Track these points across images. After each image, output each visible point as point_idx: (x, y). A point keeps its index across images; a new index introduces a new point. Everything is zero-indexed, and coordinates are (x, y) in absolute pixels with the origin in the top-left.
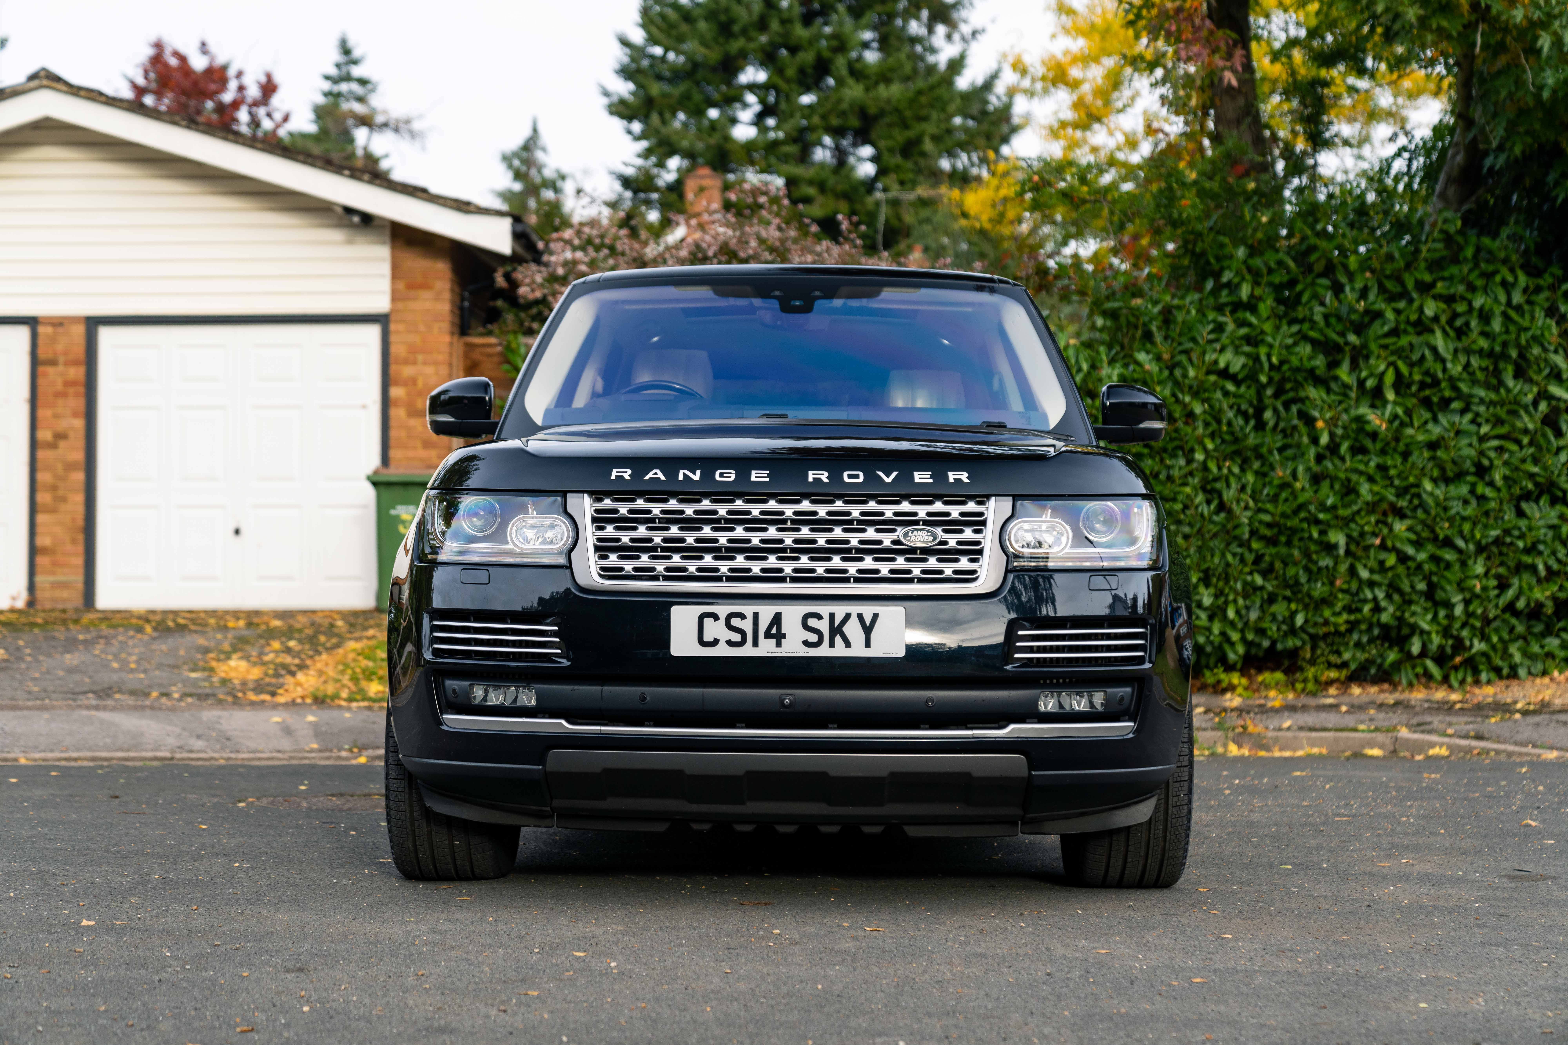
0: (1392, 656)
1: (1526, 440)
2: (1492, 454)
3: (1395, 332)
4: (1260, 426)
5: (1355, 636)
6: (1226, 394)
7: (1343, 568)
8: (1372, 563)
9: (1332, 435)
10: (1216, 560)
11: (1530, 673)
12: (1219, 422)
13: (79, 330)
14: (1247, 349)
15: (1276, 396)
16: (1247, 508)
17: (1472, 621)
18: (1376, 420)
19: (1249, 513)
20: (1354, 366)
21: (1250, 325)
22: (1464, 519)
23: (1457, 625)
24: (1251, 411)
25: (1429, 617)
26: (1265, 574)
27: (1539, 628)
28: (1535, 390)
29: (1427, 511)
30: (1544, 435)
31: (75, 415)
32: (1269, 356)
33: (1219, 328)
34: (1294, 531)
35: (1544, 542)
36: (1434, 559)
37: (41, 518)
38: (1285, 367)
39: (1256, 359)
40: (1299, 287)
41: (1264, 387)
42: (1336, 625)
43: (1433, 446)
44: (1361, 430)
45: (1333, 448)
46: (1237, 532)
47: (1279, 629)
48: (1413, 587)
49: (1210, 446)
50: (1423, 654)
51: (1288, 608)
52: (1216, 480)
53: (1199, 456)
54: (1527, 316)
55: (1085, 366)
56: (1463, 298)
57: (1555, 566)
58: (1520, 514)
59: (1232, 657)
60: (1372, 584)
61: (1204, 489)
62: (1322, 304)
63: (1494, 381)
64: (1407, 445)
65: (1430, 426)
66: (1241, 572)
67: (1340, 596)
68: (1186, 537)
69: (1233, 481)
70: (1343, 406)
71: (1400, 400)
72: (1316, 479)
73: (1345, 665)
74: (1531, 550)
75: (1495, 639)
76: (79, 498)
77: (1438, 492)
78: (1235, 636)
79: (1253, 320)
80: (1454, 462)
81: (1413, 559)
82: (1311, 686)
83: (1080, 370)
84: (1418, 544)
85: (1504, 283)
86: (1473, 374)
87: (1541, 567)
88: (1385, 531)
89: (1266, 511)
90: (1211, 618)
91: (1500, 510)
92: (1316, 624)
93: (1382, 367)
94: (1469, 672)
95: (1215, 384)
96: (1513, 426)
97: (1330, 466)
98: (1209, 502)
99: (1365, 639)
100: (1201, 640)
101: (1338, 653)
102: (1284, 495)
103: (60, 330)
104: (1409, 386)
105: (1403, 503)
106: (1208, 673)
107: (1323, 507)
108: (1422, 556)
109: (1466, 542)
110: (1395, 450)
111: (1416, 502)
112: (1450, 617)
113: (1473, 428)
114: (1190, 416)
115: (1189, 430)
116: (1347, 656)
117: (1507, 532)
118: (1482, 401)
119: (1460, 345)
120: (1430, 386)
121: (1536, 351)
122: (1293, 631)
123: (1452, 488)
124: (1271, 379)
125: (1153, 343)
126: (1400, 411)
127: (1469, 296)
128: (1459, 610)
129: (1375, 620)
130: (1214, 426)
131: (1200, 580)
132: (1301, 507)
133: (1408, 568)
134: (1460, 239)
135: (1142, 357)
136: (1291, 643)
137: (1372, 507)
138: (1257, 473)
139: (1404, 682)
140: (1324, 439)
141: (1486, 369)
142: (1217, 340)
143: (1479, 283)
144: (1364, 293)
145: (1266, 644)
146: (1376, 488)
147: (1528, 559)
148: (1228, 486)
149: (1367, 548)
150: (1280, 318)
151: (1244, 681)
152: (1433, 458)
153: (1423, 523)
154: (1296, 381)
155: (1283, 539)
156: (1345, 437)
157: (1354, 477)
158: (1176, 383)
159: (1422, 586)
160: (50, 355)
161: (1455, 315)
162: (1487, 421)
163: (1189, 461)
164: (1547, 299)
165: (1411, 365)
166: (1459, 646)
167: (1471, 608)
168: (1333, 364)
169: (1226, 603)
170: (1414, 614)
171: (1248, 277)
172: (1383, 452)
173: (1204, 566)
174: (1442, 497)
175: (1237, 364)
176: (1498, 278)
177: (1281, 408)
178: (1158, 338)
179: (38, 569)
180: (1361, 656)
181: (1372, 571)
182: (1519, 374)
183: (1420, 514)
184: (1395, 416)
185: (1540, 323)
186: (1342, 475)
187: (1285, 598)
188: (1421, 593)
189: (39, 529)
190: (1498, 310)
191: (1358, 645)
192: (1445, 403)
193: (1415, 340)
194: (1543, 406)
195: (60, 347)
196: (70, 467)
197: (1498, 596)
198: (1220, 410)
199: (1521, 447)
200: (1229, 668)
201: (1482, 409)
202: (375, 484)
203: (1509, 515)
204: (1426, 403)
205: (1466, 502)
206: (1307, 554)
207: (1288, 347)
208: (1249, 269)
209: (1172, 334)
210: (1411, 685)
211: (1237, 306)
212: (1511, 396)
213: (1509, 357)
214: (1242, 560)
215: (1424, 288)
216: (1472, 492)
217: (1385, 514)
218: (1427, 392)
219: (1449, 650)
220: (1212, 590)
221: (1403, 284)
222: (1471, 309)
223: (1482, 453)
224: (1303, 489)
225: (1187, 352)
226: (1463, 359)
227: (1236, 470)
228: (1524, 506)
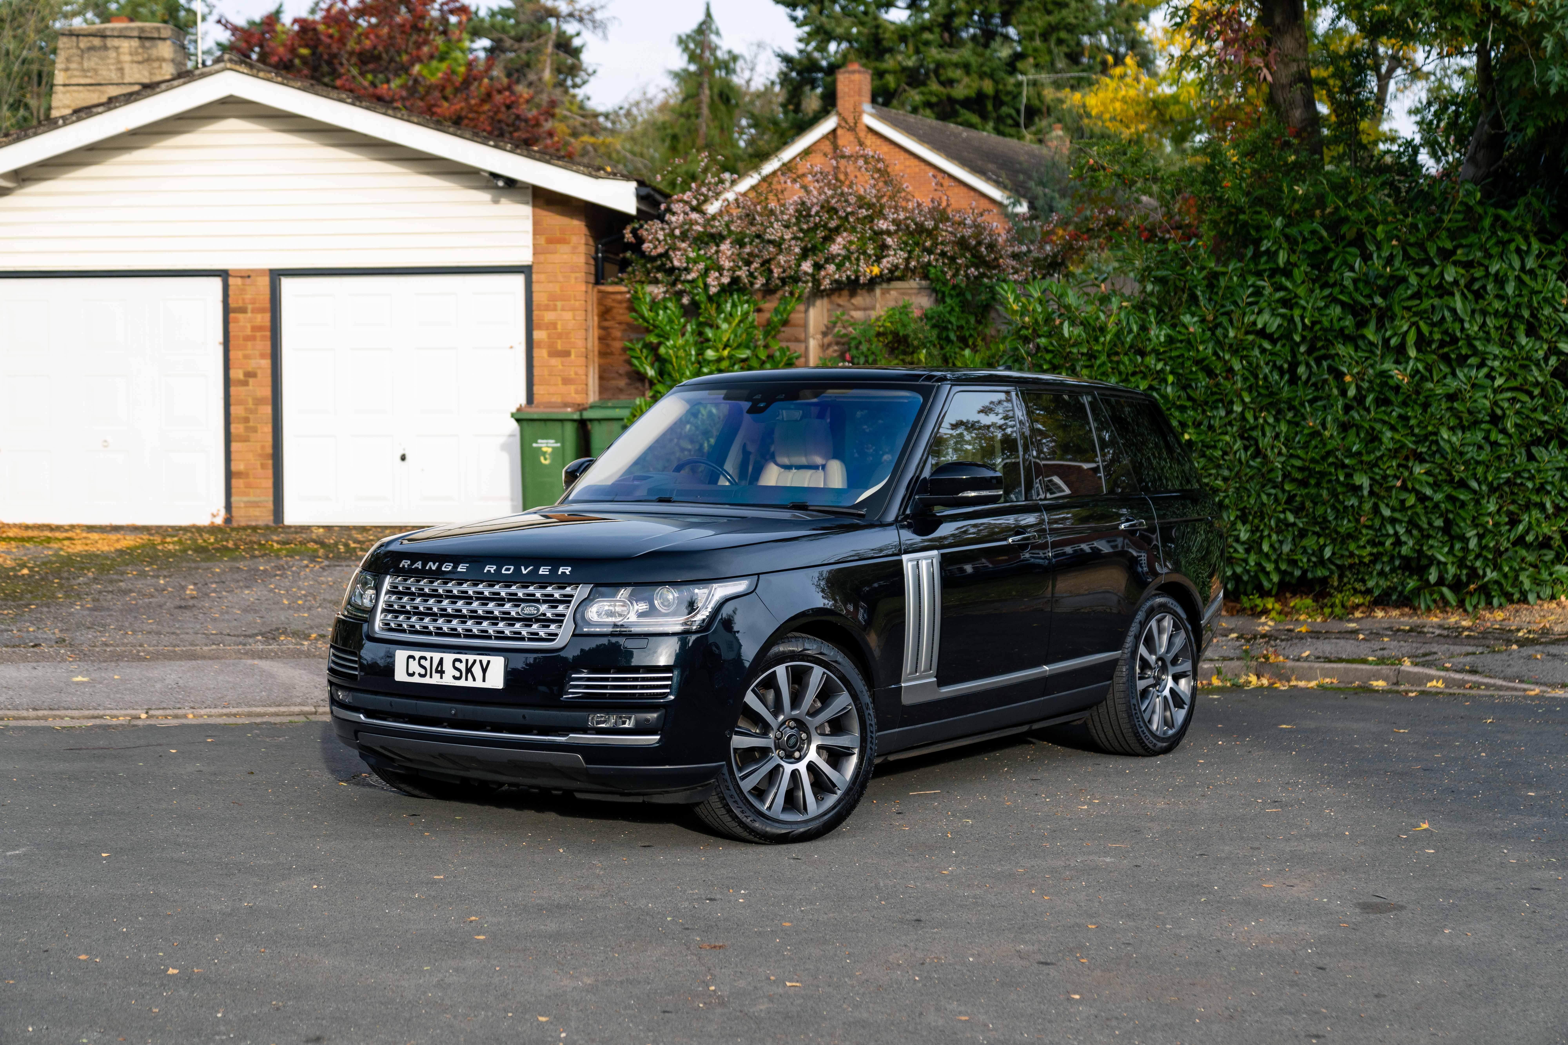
0: (1412, 584)
1: (1536, 392)
2: (1506, 405)
3: (1417, 295)
4: (1294, 380)
5: (1378, 567)
6: (1263, 351)
7: (1367, 506)
8: (1394, 502)
9: (1359, 388)
10: (1252, 501)
11: (1539, 597)
12: (1256, 377)
13: (264, 282)
14: (1282, 311)
15: (1309, 352)
16: (1280, 454)
17: (1484, 553)
18: (1399, 375)
19: (1282, 459)
20: (1380, 326)
21: (1285, 289)
22: (1478, 463)
23: (1471, 557)
24: (1286, 366)
25: (1446, 549)
26: (1296, 512)
27: (1550, 556)
28: (1545, 346)
29: (1444, 457)
30: (1554, 387)
31: (262, 356)
32: (1302, 318)
33: (1258, 292)
34: (1322, 474)
35: (1552, 483)
36: (1450, 498)
37: (234, 446)
38: (1317, 327)
39: (1291, 320)
40: (1331, 255)
41: (1298, 345)
42: (1360, 557)
43: (1451, 397)
44: (1385, 384)
45: (1360, 399)
46: (1271, 476)
47: (1309, 560)
48: (1430, 524)
49: (1247, 399)
50: (1441, 581)
51: (1317, 542)
52: (1253, 428)
53: (1237, 408)
54: (1540, 280)
55: (1135, 328)
56: (1480, 264)
57: (1563, 504)
58: (1531, 457)
59: (1266, 585)
60: (1393, 521)
61: (1242, 437)
62: (1352, 269)
63: (1508, 339)
64: (1426, 397)
65: (1448, 380)
66: (1275, 510)
67: (1364, 531)
68: (1225, 479)
69: (1268, 430)
70: (1370, 362)
71: (1421, 356)
72: (1344, 427)
73: (1369, 591)
74: (1540, 489)
75: (1506, 569)
76: (267, 429)
77: (1454, 439)
78: (1270, 567)
79: (1289, 285)
80: (1470, 412)
81: (1430, 499)
82: (1338, 610)
83: (1130, 331)
84: (1436, 486)
85: (1518, 250)
86: (1488, 333)
87: (1548, 505)
88: (1406, 474)
89: (1298, 457)
90: (1248, 551)
91: (1512, 455)
92: (1342, 556)
93: (1405, 328)
94: (1483, 597)
95: (1253, 343)
96: (1525, 379)
97: (1357, 416)
98: (1246, 449)
99: (1387, 569)
100: (1239, 570)
101: (1363, 581)
102: (1313, 443)
103: (248, 281)
104: (1430, 343)
105: (1422, 449)
106: (1244, 599)
107: (1349, 454)
108: (1439, 497)
109: (1479, 484)
110: (1415, 402)
111: (1434, 448)
112: (1465, 549)
113: (1488, 382)
114: (1230, 370)
115: (1228, 385)
116: (1371, 584)
117: (1517, 474)
118: (1496, 357)
119: (1478, 307)
120: (1449, 344)
121: (1547, 311)
122: (1322, 562)
123: (1468, 435)
124: (1304, 338)
125: (1197, 305)
126: (1420, 366)
127: (1486, 262)
128: (1473, 544)
129: (1395, 553)
130: (1252, 380)
131: (1237, 517)
132: (1329, 453)
133: (1426, 508)
134: (1480, 210)
135: (1187, 319)
136: (1320, 573)
137: (1394, 453)
138: (1289, 422)
139: (1423, 606)
140: (1352, 392)
141: (1501, 327)
142: (1255, 303)
143: (1494, 251)
144: (1390, 260)
145: (1297, 573)
146: (1397, 437)
147: (1535, 498)
148: (1264, 435)
149: (1389, 489)
150: (1314, 281)
151: (1277, 606)
152: (1450, 409)
153: (1441, 466)
154: (1327, 340)
155: (1313, 481)
156: (1370, 390)
157: (1378, 426)
158: (1219, 343)
159: (1439, 523)
160: (240, 304)
161: (1473, 280)
162: (1501, 375)
163: (1229, 412)
164: (1560, 263)
165: (1433, 325)
166: (1473, 574)
167: (1484, 542)
168: (1361, 324)
169: (1262, 538)
170: (1431, 547)
171: (1285, 245)
172: (1404, 404)
173: (1241, 506)
174: (1458, 444)
175: (1274, 324)
176: (1512, 247)
177: (1313, 363)
178: (1202, 302)
179: (233, 490)
180: (1384, 584)
181: (1393, 510)
182: (1531, 331)
183: (1438, 459)
184: (1417, 371)
185: (1551, 286)
186: (1366, 425)
187: (1314, 533)
188: (1439, 528)
189: (234, 456)
190: (1511, 275)
191: (1381, 573)
192: (1462, 360)
193: (1436, 301)
194: (1553, 361)
195: (248, 297)
196: (259, 401)
197: (1510, 531)
198: (1258, 366)
199: (1532, 398)
200: (1264, 594)
201: (1497, 363)
202: (518, 420)
203: (1521, 458)
204: (1446, 358)
205: (1480, 447)
206: (1334, 494)
207: (1320, 309)
208: (1287, 237)
209: (1215, 297)
210: (1429, 609)
211: (1274, 272)
212: (1524, 354)
213: (1522, 317)
214: (1276, 500)
215: (1446, 255)
216: (1487, 438)
217: (1407, 458)
218: (1446, 350)
219: (1464, 578)
220: (1248, 527)
221: (1425, 251)
222: (1487, 274)
223: (1496, 403)
224: (1332, 436)
225: (1228, 314)
226: (1479, 319)
227: (1271, 420)
228: (1534, 450)
